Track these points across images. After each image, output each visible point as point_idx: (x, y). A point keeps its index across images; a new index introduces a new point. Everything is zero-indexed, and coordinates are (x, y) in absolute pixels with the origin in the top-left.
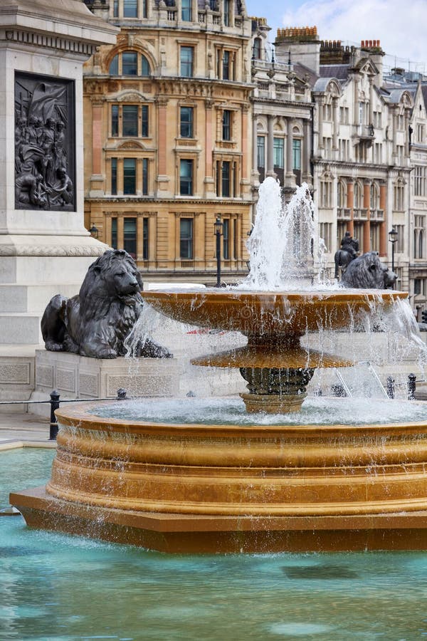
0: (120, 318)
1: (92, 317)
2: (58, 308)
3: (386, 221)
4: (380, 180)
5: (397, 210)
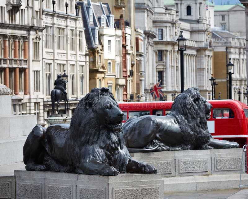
4: (24, 37)
5: (35, 59)
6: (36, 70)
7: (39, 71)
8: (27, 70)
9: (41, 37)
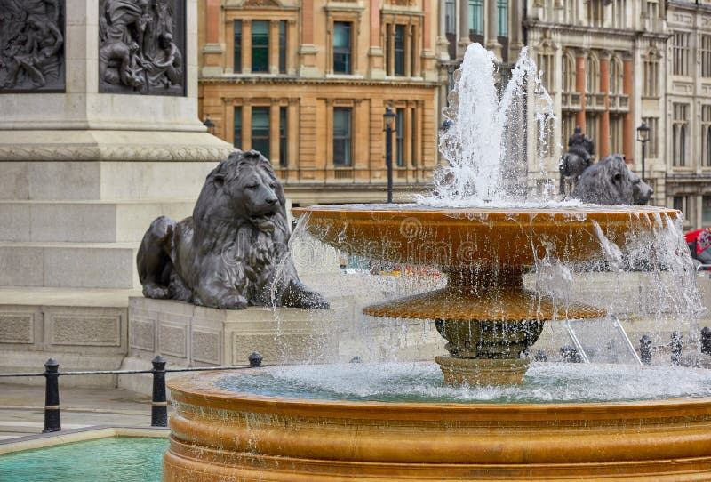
0: (251, 249)
1: (212, 249)
2: (162, 236)
3: (632, 111)
4: (624, 53)
5: (648, 95)
6: (649, 116)
7: (657, 119)
8: (629, 117)
9: (662, 53)
